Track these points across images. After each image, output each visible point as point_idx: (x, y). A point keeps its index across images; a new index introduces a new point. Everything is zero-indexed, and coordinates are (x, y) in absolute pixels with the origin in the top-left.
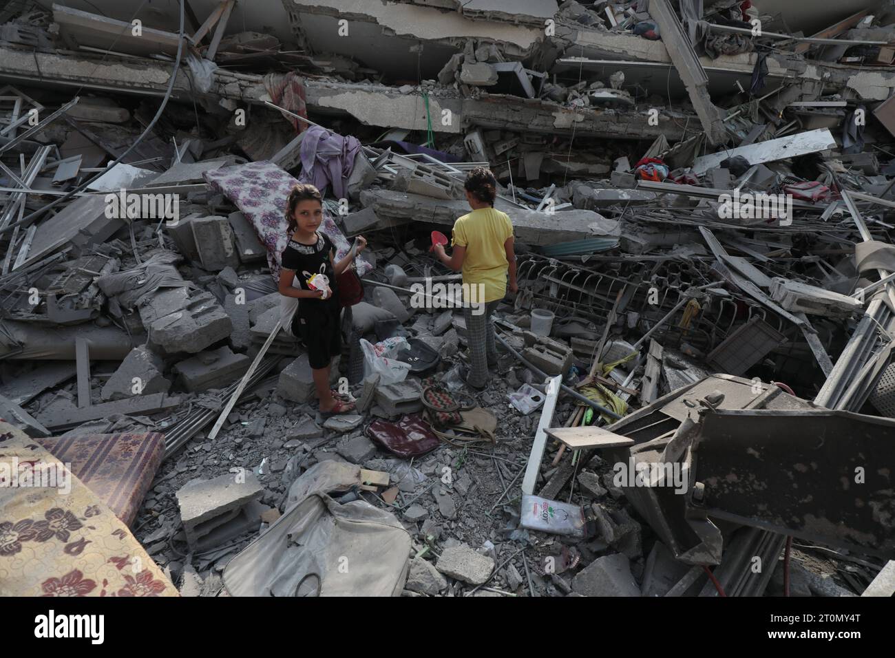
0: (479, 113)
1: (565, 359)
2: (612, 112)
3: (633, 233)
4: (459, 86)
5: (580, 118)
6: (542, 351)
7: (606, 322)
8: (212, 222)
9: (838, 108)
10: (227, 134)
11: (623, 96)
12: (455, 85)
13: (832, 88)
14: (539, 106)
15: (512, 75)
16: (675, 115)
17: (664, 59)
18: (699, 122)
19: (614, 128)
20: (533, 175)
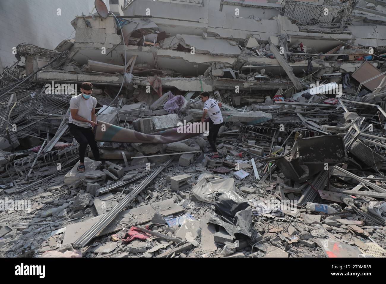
0: (218, 85)
1: (261, 150)
2: (263, 81)
3: (276, 117)
4: (211, 76)
5: (252, 84)
6: (254, 149)
7: (272, 142)
8: (148, 119)
9: (339, 75)
10: (133, 96)
11: (265, 76)
12: (210, 76)
13: (336, 69)
14: (238, 81)
15: (229, 72)
16: (284, 81)
17: (278, 64)
18: (292, 83)
19: (264, 86)
20: (238, 104)
